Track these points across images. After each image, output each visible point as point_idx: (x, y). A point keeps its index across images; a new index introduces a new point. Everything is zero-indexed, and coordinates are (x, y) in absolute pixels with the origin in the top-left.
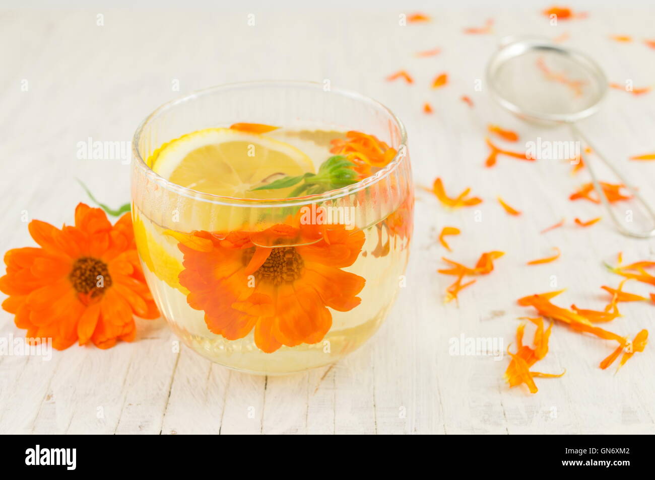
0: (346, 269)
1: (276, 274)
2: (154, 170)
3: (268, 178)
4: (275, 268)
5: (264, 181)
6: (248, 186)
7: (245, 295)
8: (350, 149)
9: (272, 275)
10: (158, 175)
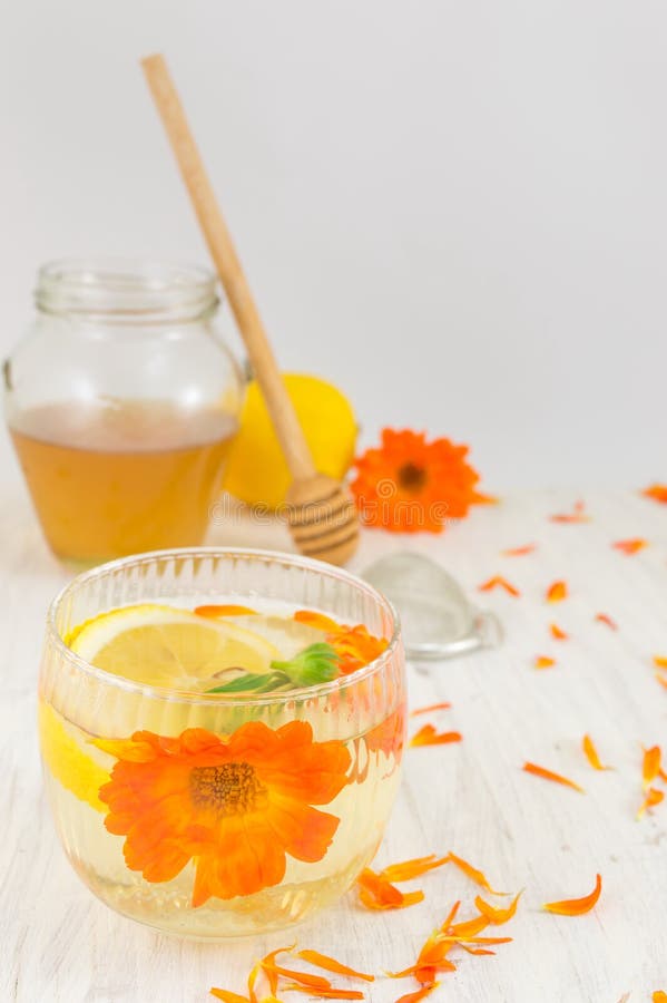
0: (321, 808)
1: (223, 801)
2: (73, 648)
3: (222, 672)
4: (223, 794)
5: (216, 676)
6: (194, 681)
7: (181, 828)
8: (345, 642)
9: (218, 801)
10: (77, 656)
